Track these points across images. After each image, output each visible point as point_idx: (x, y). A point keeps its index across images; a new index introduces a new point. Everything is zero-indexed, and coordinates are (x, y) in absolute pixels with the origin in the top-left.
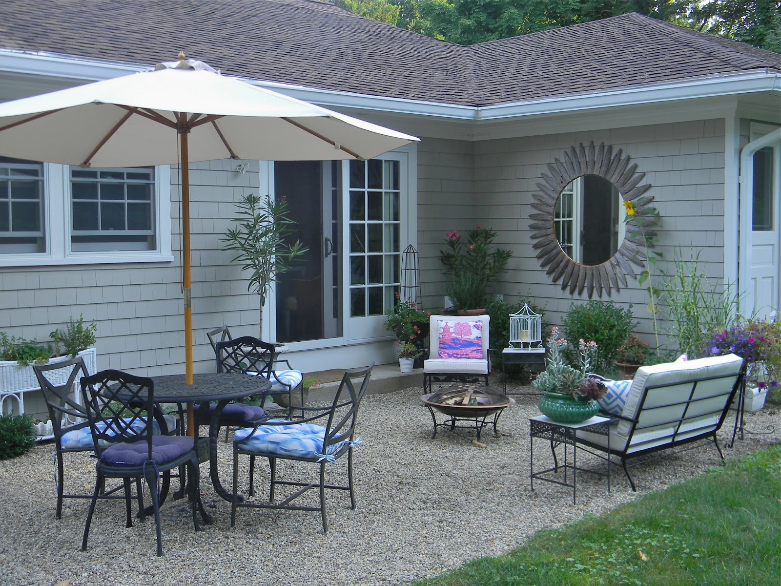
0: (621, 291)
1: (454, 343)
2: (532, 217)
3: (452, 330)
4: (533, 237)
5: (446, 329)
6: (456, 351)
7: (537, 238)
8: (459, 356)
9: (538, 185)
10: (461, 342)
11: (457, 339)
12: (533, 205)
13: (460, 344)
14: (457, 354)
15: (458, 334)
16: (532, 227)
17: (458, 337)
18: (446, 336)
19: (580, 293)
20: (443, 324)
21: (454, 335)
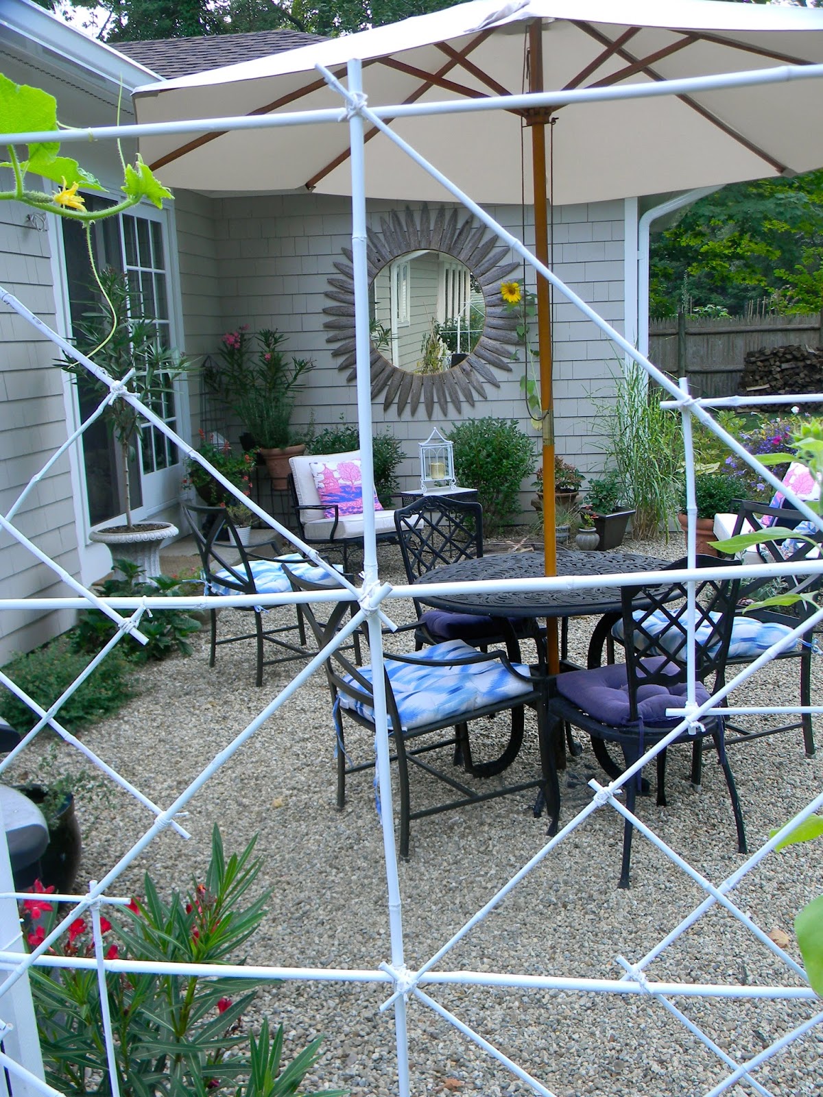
0: (477, 404)
1: (345, 492)
2: (326, 311)
3: (336, 475)
4: (329, 341)
5: (328, 475)
6: (351, 504)
7: (339, 340)
8: (355, 510)
9: (336, 265)
10: (354, 490)
11: (348, 486)
12: (327, 295)
13: (353, 492)
14: (353, 508)
15: (347, 479)
16: (328, 326)
17: (349, 483)
18: (331, 484)
19: (413, 412)
20: (319, 468)
21: (341, 482)
